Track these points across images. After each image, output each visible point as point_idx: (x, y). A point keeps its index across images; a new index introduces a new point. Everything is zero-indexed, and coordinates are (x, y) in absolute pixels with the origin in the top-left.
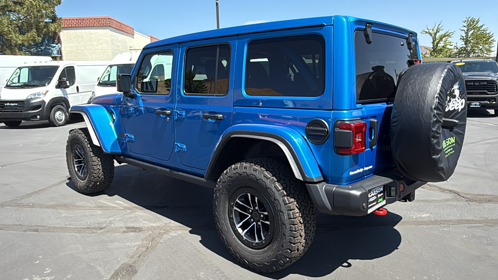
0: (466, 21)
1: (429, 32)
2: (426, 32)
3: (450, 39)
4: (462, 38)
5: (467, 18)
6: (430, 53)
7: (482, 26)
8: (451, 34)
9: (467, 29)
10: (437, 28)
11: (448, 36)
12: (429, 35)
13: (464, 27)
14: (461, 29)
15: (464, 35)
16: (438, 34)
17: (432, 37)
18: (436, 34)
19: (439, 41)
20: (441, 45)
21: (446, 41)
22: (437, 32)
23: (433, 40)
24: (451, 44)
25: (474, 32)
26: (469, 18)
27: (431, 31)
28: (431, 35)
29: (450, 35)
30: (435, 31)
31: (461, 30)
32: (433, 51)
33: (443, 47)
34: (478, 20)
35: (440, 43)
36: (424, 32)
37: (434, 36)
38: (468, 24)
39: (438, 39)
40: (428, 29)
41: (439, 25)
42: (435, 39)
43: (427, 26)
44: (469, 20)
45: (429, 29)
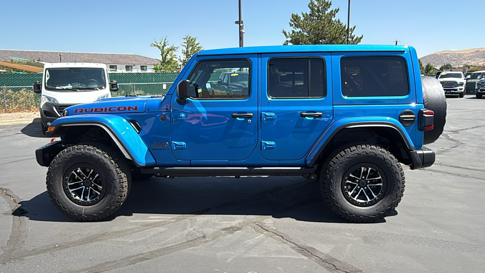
0: (185, 38)
1: (157, 45)
2: (155, 45)
3: (174, 53)
4: (184, 52)
5: (186, 36)
6: (160, 63)
7: (198, 44)
8: (176, 48)
9: (187, 45)
10: (163, 42)
11: (173, 50)
12: (158, 48)
13: (184, 44)
14: (182, 44)
15: (185, 49)
16: (165, 48)
17: (160, 50)
18: (163, 47)
19: (167, 54)
20: (169, 57)
21: (172, 54)
22: (165, 45)
23: (162, 53)
24: (176, 57)
25: (192, 48)
26: (188, 36)
27: (159, 44)
28: (160, 48)
29: (175, 50)
30: (163, 45)
31: (182, 46)
32: (163, 62)
33: (171, 59)
34: (195, 38)
35: (167, 56)
36: (153, 45)
37: (162, 49)
38: (188, 41)
39: (165, 52)
40: (155, 42)
41: (165, 40)
42: (164, 52)
43: (155, 40)
44: (188, 38)
45: (157, 42)
